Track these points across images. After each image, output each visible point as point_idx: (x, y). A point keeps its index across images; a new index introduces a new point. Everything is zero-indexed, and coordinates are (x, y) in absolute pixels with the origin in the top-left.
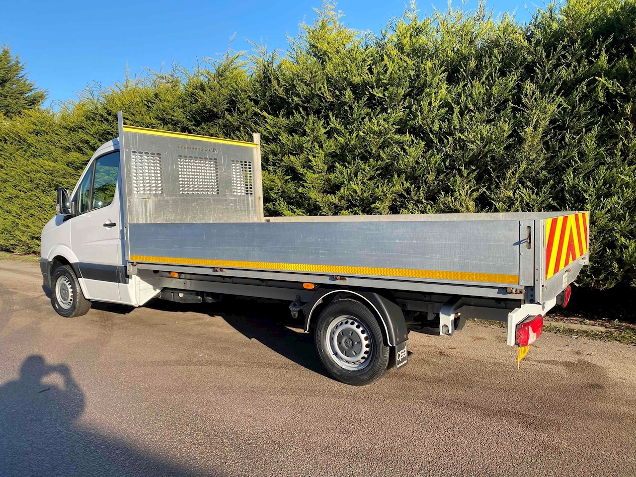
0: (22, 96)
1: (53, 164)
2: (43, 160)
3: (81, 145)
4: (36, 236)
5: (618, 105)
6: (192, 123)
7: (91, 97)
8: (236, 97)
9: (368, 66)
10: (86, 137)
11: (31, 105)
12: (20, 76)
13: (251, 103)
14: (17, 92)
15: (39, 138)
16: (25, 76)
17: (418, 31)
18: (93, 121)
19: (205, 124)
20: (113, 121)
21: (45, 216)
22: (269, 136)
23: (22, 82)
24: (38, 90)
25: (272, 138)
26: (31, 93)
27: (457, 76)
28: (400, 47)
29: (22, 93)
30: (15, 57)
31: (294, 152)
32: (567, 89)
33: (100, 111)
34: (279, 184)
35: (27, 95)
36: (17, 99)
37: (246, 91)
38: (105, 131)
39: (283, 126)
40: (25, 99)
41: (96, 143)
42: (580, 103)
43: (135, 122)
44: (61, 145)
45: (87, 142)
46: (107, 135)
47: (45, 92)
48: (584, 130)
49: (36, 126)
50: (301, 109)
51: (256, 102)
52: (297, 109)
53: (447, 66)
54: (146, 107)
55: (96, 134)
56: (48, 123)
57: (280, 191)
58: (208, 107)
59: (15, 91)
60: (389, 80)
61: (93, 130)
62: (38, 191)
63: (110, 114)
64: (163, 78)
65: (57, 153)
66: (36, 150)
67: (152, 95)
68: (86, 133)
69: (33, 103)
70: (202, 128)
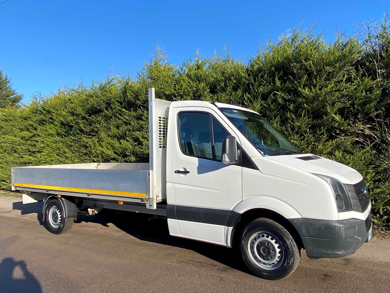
0: (8, 98)
1: (14, 138)
2: (9, 135)
3: (29, 127)
4: (3, 179)
5: (287, 105)
6: (88, 115)
7: (35, 101)
8: (110, 100)
9: (173, 85)
10: (31, 123)
11: (13, 103)
12: (7, 86)
13: (118, 104)
14: (5, 96)
15: (7, 123)
16: (11, 86)
17: (198, 68)
18: (35, 114)
19: (94, 115)
20: (46, 114)
21: (9, 168)
22: (126, 121)
23: (9, 90)
24: (18, 94)
25: (129, 122)
26: (14, 96)
27: (216, 91)
28: (189, 76)
29: (8, 96)
30: (5, 76)
31: (139, 130)
32: (265, 97)
33: (40, 108)
34: (131, 147)
35: (11, 97)
36: (5, 99)
37: (115, 98)
38: (42, 119)
39: (134, 116)
40: (10, 99)
41: (37, 126)
42: (271, 104)
43: (57, 114)
44: (19, 127)
45: (32, 125)
46: (43, 122)
47: (22, 95)
48: (273, 118)
49: (6, 116)
50: (141, 107)
51: (121, 103)
52: (139, 108)
53: (210, 86)
54: (64, 106)
55: (37, 121)
56: (12, 115)
57: (131, 151)
58: (95, 106)
59: (4, 95)
60: (183, 93)
61: (35, 119)
62: (6, 153)
63: (45, 110)
64: (73, 90)
65: (17, 131)
66: (5, 130)
67: (67, 99)
68: (32, 121)
69: (15, 102)
70: (92, 117)
